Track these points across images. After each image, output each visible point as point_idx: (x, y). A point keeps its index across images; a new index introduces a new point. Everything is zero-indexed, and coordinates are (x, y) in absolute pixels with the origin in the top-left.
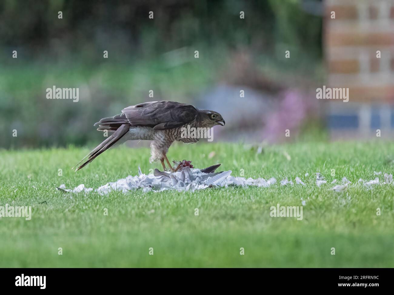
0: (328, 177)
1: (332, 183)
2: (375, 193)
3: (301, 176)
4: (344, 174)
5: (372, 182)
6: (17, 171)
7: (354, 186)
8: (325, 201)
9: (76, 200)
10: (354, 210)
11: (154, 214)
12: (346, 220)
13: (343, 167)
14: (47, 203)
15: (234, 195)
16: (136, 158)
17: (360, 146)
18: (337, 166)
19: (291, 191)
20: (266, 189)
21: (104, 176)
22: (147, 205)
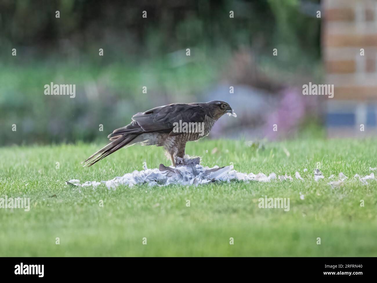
0: (326, 173)
1: (329, 178)
2: (370, 188)
3: (300, 171)
4: (341, 170)
5: (367, 177)
6: (28, 166)
7: (350, 181)
8: (322, 196)
9: (85, 194)
10: (350, 204)
11: (159, 207)
12: (343, 214)
13: (340, 162)
14: (56, 197)
15: (236, 189)
16: (142, 154)
17: (356, 143)
18: (334, 162)
19: (290, 186)
20: (266, 184)
21: (111, 170)
22: (152, 199)
